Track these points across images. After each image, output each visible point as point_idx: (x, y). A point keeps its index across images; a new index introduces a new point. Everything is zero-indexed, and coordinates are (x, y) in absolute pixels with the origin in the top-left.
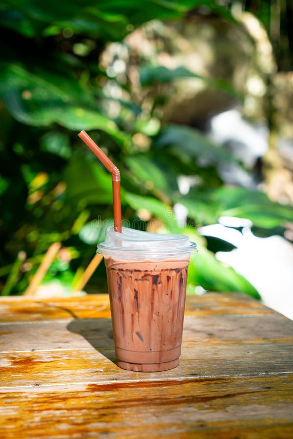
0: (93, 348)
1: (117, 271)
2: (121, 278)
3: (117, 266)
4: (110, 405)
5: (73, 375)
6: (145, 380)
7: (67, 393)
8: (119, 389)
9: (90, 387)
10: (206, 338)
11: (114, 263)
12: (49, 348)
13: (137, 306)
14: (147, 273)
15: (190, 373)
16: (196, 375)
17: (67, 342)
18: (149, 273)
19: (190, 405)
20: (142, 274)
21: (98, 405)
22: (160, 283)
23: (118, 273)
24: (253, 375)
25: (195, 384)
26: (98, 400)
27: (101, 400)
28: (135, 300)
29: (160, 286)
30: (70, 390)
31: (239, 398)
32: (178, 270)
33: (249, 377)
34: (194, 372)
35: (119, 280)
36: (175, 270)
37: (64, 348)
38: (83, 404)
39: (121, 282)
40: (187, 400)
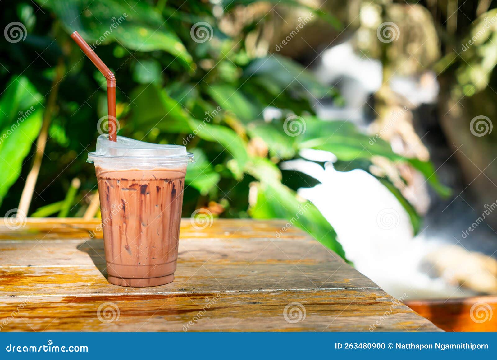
0: (94, 266)
1: (105, 181)
2: (108, 187)
3: (104, 174)
4: (77, 315)
5: (56, 288)
6: (129, 294)
7: (39, 303)
8: (97, 301)
9: (67, 299)
10: (219, 258)
11: (102, 172)
12: (47, 265)
13: (124, 217)
14: (134, 182)
15: (180, 289)
16: (185, 290)
17: (70, 259)
18: (136, 182)
19: (161, 316)
20: (130, 183)
21: (64, 314)
22: (148, 193)
23: (106, 182)
24: (245, 292)
25: (179, 298)
26: (67, 310)
27: (71, 311)
28: (123, 211)
29: (148, 196)
30: (45, 301)
31: (216, 312)
32: (169, 181)
33: (241, 293)
34: (185, 287)
35: (107, 190)
36: (166, 180)
37: (64, 265)
38: (51, 313)
39: (109, 191)
40: (162, 312)
